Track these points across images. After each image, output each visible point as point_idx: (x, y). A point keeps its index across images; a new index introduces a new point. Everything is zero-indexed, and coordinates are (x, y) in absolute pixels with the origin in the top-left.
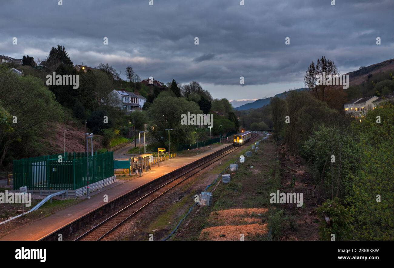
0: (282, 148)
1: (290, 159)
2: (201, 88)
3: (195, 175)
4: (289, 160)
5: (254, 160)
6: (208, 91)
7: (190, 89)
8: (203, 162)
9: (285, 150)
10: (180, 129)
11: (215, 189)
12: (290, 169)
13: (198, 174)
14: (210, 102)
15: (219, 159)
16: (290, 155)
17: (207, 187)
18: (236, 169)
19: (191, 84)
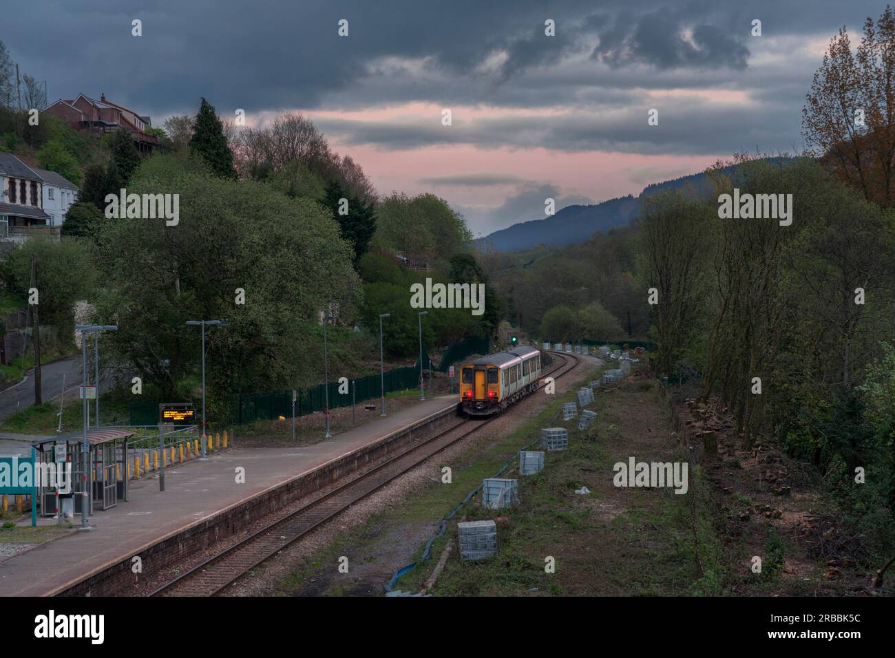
0: (698, 417)
1: (743, 464)
2: (325, 147)
3: (329, 526)
4: (736, 466)
5: (586, 463)
6: (355, 162)
7: (272, 148)
8: (353, 470)
9: (711, 423)
10: (252, 323)
11: (430, 585)
12: (748, 504)
13: (344, 524)
14: (371, 208)
15: (426, 459)
16: (739, 443)
17: (395, 576)
18: (508, 501)
19: (277, 127)
